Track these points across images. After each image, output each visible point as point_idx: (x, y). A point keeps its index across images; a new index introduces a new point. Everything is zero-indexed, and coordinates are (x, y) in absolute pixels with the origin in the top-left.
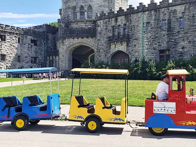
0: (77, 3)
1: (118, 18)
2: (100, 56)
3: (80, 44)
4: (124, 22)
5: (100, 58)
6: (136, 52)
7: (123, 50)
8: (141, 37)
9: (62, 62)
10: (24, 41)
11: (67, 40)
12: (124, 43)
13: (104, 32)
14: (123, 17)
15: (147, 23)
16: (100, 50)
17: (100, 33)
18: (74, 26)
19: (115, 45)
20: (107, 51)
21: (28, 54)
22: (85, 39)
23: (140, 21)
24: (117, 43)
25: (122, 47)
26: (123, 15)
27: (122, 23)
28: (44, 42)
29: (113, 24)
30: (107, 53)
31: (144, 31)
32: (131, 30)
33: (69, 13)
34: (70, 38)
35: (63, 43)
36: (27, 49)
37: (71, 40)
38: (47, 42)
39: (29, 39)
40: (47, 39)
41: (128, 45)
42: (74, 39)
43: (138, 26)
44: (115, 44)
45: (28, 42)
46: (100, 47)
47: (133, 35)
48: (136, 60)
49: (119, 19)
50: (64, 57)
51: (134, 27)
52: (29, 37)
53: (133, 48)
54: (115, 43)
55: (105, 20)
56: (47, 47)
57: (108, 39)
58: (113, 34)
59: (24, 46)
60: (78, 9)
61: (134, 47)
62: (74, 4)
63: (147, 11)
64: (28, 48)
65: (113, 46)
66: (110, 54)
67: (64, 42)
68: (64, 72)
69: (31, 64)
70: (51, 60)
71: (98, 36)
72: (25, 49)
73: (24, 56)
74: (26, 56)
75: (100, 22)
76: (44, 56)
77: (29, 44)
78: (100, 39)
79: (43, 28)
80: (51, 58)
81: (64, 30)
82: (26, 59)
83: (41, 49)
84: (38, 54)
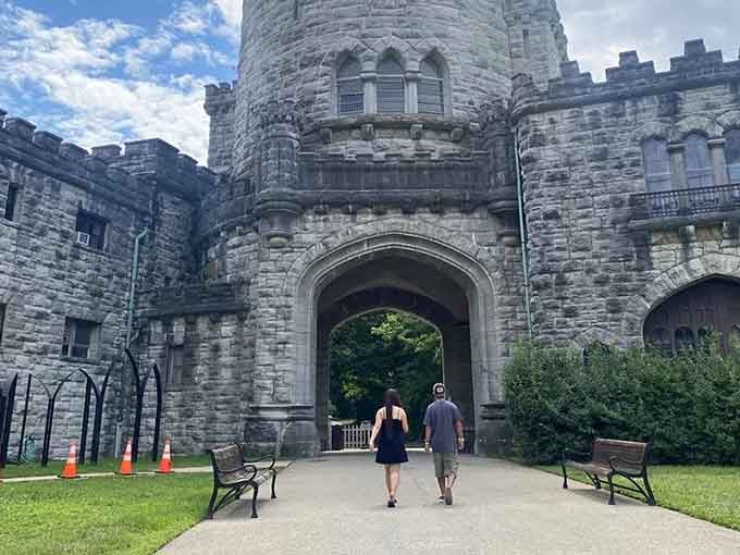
0: (364, 36)
1: (681, 95)
2: (570, 312)
3: (389, 244)
4: (730, 118)
5: (571, 321)
9: (277, 351)
10: (41, 212)
11: (310, 218)
13: (585, 169)
17: (558, 178)
19: (681, 245)
21: (53, 298)
22: (424, 216)
24: (696, 229)
26: (718, 80)
27: (714, 121)
28: (137, 233)
30: (621, 291)
33: (318, 84)
34: (331, 208)
35: (289, 237)
36: (51, 266)
37: (339, 218)
38: (152, 236)
39: (68, 206)
40: (156, 222)
42: (354, 213)
44: (684, 237)
45: (61, 223)
46: (565, 254)
49: (691, 102)
50: (287, 319)
52: (68, 193)
54: (691, 228)
55: (587, 110)
56: (150, 269)
57: (624, 210)
59: (39, 243)
60: (370, 63)
62: (348, 42)
64: (60, 256)
65: (665, 252)
66: (653, 299)
67: (294, 229)
68: (286, 416)
69: (64, 363)
70: (179, 340)
71: (540, 196)
72: (39, 262)
73: (26, 306)
74: (42, 309)
75: (552, 119)
76: (130, 317)
77: (65, 235)
78: (560, 213)
79: (135, 162)
80: (179, 328)
81: (300, 165)
82: (37, 327)
83: (121, 276)
84: (104, 303)
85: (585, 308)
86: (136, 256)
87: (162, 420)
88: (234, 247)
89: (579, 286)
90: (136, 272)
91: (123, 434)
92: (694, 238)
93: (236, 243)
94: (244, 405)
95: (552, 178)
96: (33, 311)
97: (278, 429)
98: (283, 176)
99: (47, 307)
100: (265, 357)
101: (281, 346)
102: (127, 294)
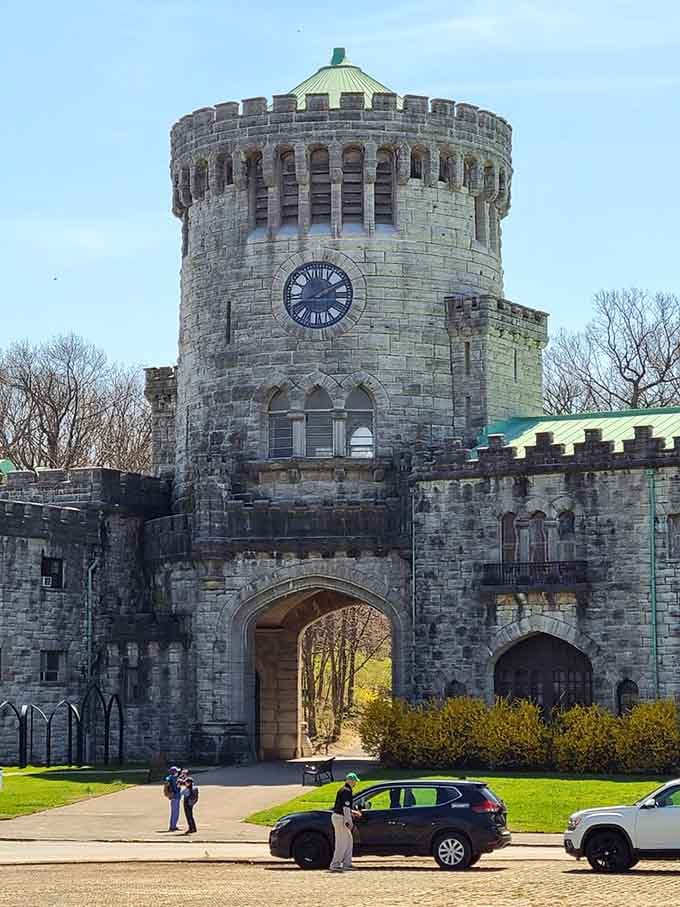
0: (292, 372)
1: (530, 478)
2: (438, 655)
4: (563, 503)
5: (438, 663)
6: (623, 644)
7: (559, 633)
8: (646, 577)
9: (214, 679)
10: (16, 570)
11: (240, 562)
12: (563, 600)
13: (457, 537)
14: (555, 480)
15: (670, 516)
16: (440, 627)
17: (437, 543)
18: (278, 490)
19: (516, 607)
20: (476, 630)
21: (30, 637)
22: (342, 559)
23: (638, 504)
24: (526, 595)
25: (555, 619)
26: (556, 470)
27: (551, 505)
28: (90, 564)
29: (508, 503)
30: (473, 639)
31: (659, 552)
32: (598, 543)
33: (250, 420)
34: (258, 551)
35: (222, 580)
36: (27, 612)
37: (266, 563)
38: (103, 563)
39: (34, 558)
40: (105, 549)
41: (582, 611)
42: (279, 557)
43: (629, 527)
44: (518, 601)
45: (31, 574)
46: (438, 609)
47: (608, 564)
48: (626, 680)
49: (538, 483)
50: (222, 652)
51: (613, 531)
52: (34, 546)
53: (609, 623)
54: (521, 595)
55: (463, 483)
56: (103, 594)
57: (482, 575)
58: (508, 553)
59: (17, 595)
60: (298, 402)
61: (612, 620)
62: (278, 378)
63: (670, 465)
64: (32, 602)
65: (506, 611)
66: (495, 648)
67: (226, 572)
68: (223, 732)
69: (42, 688)
70: (133, 663)
71: (423, 556)
72: (19, 611)
73: (14, 648)
74: (23, 648)
75: (436, 489)
76: (90, 643)
77: (34, 583)
78: (436, 572)
79: (82, 489)
80: (133, 651)
81: (229, 514)
82: (22, 663)
83: (79, 606)
84: (68, 634)
85: (447, 653)
86: (90, 587)
87: (125, 732)
88: (177, 580)
89: (446, 635)
90: (91, 599)
91: (91, 743)
92: (525, 602)
93: (179, 577)
94: (191, 721)
95: (433, 542)
96: (18, 650)
97: (217, 741)
98: (214, 526)
99: (27, 646)
100: (205, 685)
101: (217, 675)
102: (85, 622)
